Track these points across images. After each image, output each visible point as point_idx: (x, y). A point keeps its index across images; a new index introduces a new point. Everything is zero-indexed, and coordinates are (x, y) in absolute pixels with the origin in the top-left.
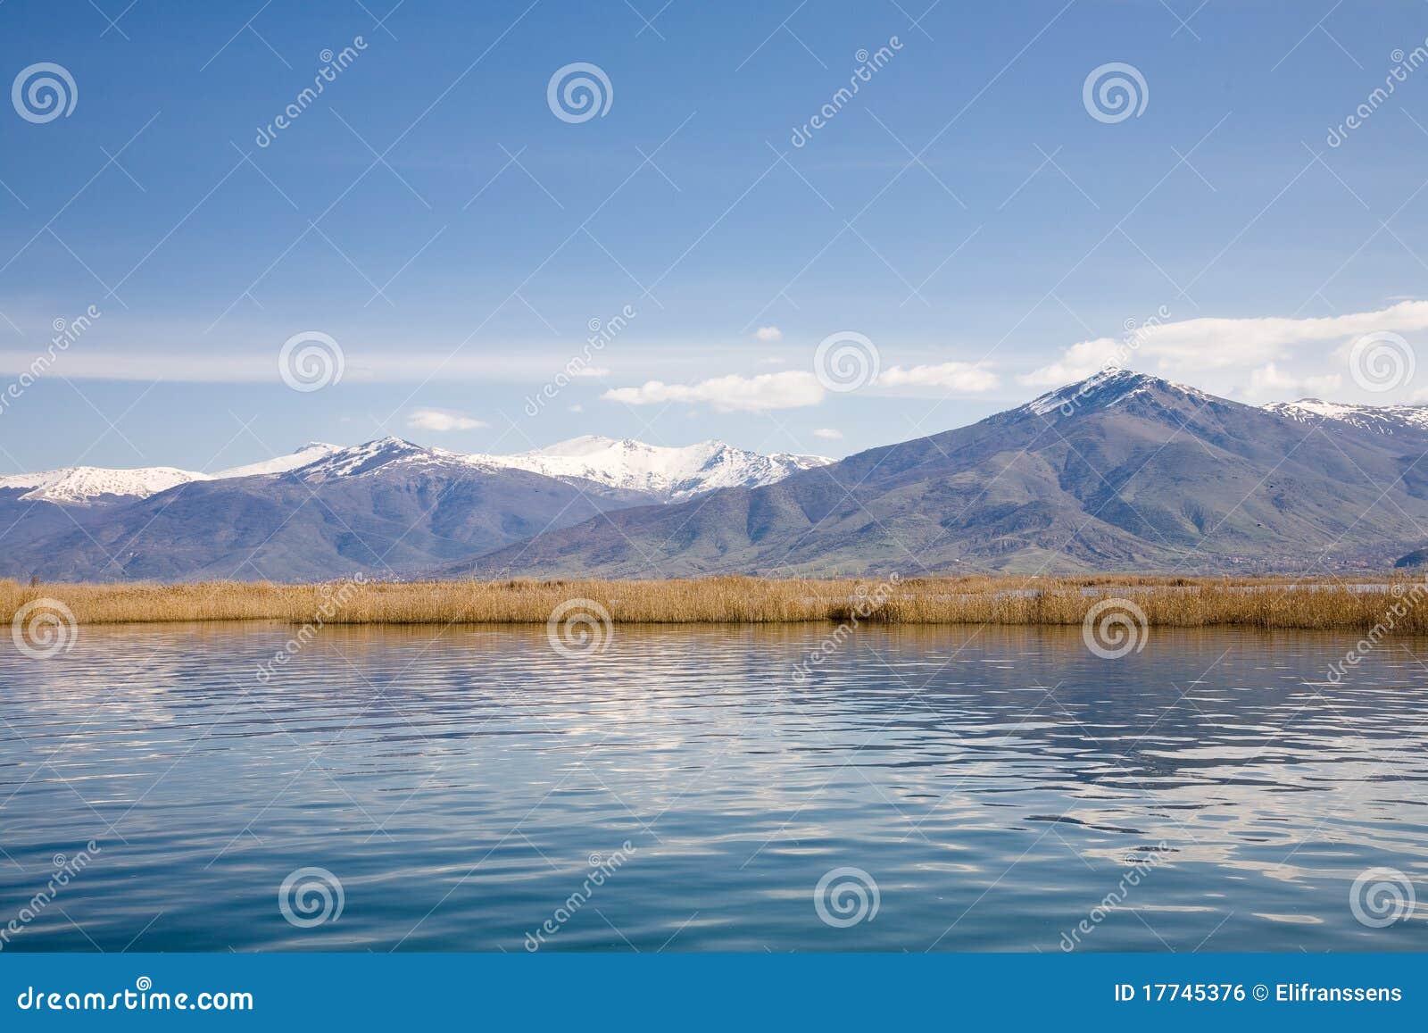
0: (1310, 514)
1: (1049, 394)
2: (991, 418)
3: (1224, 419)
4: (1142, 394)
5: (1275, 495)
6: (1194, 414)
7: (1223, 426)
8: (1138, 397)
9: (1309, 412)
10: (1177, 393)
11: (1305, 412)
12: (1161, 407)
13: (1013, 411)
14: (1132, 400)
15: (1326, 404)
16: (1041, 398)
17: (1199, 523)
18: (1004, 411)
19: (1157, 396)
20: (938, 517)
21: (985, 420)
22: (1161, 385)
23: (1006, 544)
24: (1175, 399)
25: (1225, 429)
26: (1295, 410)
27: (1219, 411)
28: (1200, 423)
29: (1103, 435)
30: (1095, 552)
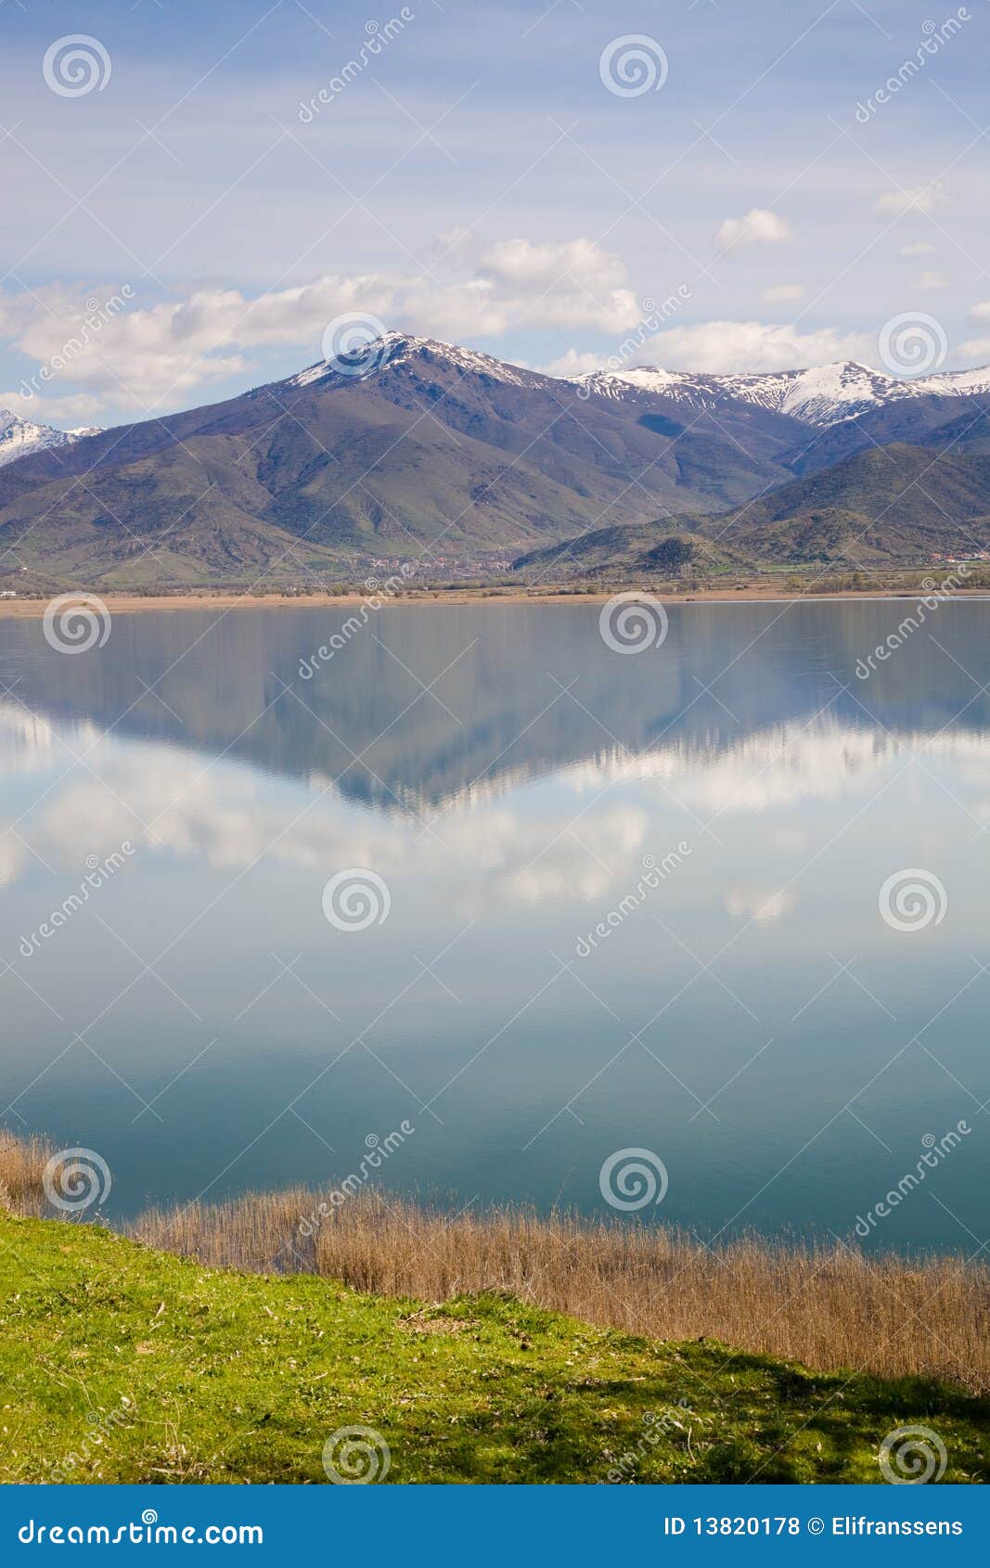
0: (515, 506)
1: (321, 363)
2: (253, 391)
3: (493, 394)
4: (400, 365)
5: (477, 486)
6: (456, 389)
7: (492, 403)
8: (394, 370)
9: (624, 383)
10: (444, 365)
11: (620, 384)
12: (419, 380)
13: (279, 382)
14: (386, 372)
15: (662, 372)
16: (312, 367)
17: (377, 518)
18: (270, 383)
19: (419, 368)
20: (93, 513)
21: (247, 394)
22: (424, 354)
23: (134, 547)
24: (439, 371)
25: (493, 406)
26: (610, 381)
27: (489, 385)
28: (460, 398)
29: (316, 416)
30: (230, 556)
